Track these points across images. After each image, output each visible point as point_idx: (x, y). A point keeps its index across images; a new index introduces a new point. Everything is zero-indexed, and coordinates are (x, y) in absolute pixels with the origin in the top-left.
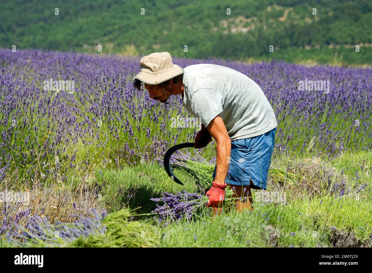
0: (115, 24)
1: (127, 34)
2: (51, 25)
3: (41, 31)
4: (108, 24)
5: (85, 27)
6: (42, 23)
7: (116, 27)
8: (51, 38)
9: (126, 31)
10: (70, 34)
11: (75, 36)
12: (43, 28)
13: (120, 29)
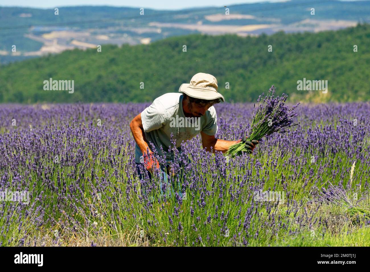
0: (327, 66)
1: (343, 78)
2: (251, 72)
3: (240, 80)
4: (320, 67)
5: (292, 72)
6: (241, 71)
7: (330, 70)
8: (252, 88)
9: (342, 74)
10: (275, 82)
11: (281, 83)
12: (242, 76)
13: (334, 72)
